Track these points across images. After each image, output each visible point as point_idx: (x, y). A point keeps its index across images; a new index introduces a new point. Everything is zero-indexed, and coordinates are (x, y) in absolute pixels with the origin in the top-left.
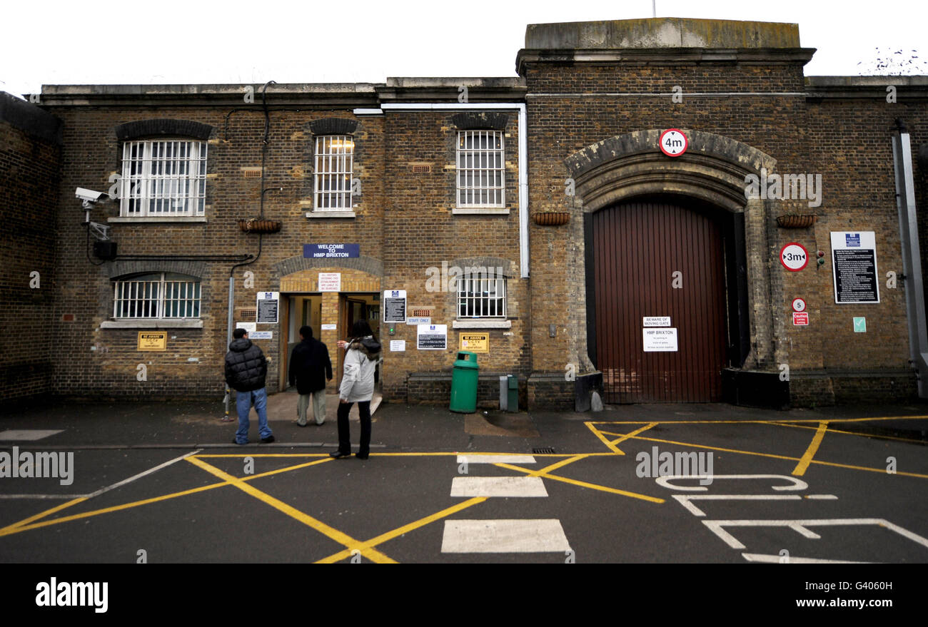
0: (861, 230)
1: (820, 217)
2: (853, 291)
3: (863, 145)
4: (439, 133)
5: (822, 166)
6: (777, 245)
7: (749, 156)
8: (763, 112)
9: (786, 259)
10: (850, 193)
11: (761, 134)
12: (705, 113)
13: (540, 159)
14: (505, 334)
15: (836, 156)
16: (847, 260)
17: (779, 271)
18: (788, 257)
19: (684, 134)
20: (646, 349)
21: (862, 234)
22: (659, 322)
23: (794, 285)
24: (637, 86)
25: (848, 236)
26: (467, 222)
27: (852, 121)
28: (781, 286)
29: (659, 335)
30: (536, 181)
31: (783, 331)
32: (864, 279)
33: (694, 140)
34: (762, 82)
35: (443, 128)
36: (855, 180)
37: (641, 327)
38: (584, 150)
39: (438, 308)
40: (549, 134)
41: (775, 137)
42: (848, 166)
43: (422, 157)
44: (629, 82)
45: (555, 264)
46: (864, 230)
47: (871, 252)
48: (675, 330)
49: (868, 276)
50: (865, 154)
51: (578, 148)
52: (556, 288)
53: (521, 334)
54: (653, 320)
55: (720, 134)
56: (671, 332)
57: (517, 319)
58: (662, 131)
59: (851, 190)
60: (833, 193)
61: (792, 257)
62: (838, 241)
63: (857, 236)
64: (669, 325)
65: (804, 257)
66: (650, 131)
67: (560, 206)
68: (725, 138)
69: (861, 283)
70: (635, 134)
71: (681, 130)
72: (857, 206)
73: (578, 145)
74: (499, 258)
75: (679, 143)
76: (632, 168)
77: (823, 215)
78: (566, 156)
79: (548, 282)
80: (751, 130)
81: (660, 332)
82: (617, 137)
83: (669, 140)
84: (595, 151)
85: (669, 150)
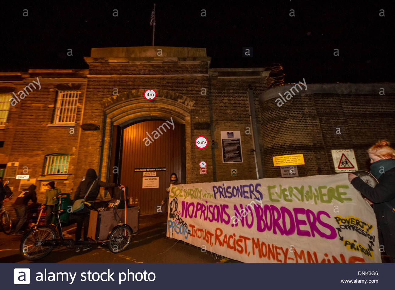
0: (234, 130)
1: (216, 125)
2: (231, 157)
3: (235, 95)
4: (49, 92)
5: (217, 104)
6: (194, 137)
7: (183, 99)
8: (190, 82)
9: (198, 143)
10: (229, 115)
11: (189, 90)
12: (164, 83)
13: (90, 102)
14: (65, 182)
15: (223, 100)
16: (228, 143)
17: (194, 149)
18: (199, 142)
19: (155, 91)
20: (143, 187)
21: (234, 132)
22: (151, 174)
23: (201, 155)
24: (136, 72)
25: (228, 133)
26: (55, 130)
27: (231, 85)
28: (195, 156)
29: (151, 181)
30: (87, 111)
31: (195, 176)
32: (235, 152)
33: (159, 93)
34: (190, 70)
35: (51, 90)
36: (232, 109)
37: (142, 177)
38: (110, 98)
39: (33, 170)
40: (96, 91)
41: (195, 92)
42: (229, 104)
43: (39, 102)
44: (133, 71)
45: (90, 148)
46: (236, 130)
47: (238, 140)
48: (158, 178)
49: (237, 150)
50: (236, 99)
51: (107, 97)
52: (89, 160)
53: (73, 182)
54: (148, 173)
55: (171, 91)
56: (156, 179)
57: (71, 174)
58: (146, 90)
59: (230, 114)
60: (222, 115)
61: (200, 143)
62: (224, 135)
63: (232, 133)
64: (156, 175)
65: (206, 142)
66: (140, 90)
67: (96, 122)
68: (173, 92)
69: (234, 154)
70: (134, 91)
71: (154, 89)
72: (232, 120)
73: (108, 96)
74: (68, 146)
75: (153, 95)
76: (134, 105)
77: (218, 124)
78: (101, 100)
79: (86, 156)
80: (184, 89)
81: (151, 179)
82: (125, 93)
83: (148, 93)
84: (115, 98)
85: (148, 97)
